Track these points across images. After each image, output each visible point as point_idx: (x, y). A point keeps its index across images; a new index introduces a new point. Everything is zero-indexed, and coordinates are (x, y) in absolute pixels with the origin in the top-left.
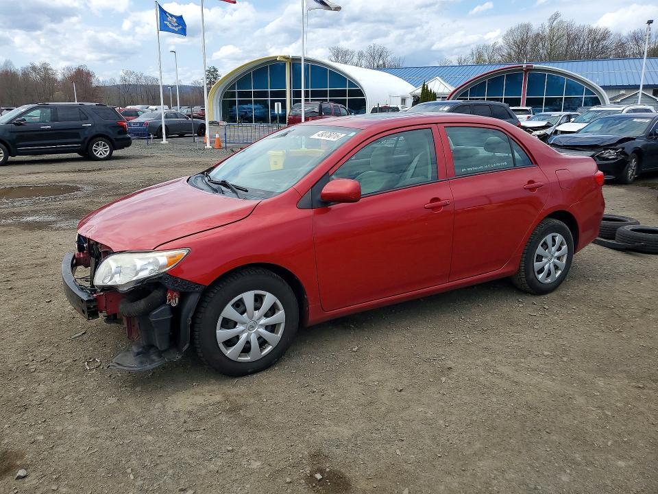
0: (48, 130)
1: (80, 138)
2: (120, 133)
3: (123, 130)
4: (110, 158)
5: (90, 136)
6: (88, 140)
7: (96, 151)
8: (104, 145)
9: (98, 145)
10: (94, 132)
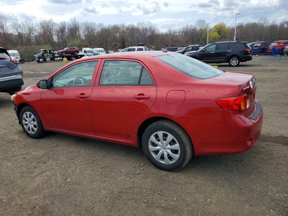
0: (213, 53)
1: (226, 57)
2: (245, 54)
3: (247, 53)
4: (238, 65)
5: (230, 56)
6: (228, 57)
7: (232, 62)
8: (236, 60)
9: (233, 60)
10: (232, 54)
